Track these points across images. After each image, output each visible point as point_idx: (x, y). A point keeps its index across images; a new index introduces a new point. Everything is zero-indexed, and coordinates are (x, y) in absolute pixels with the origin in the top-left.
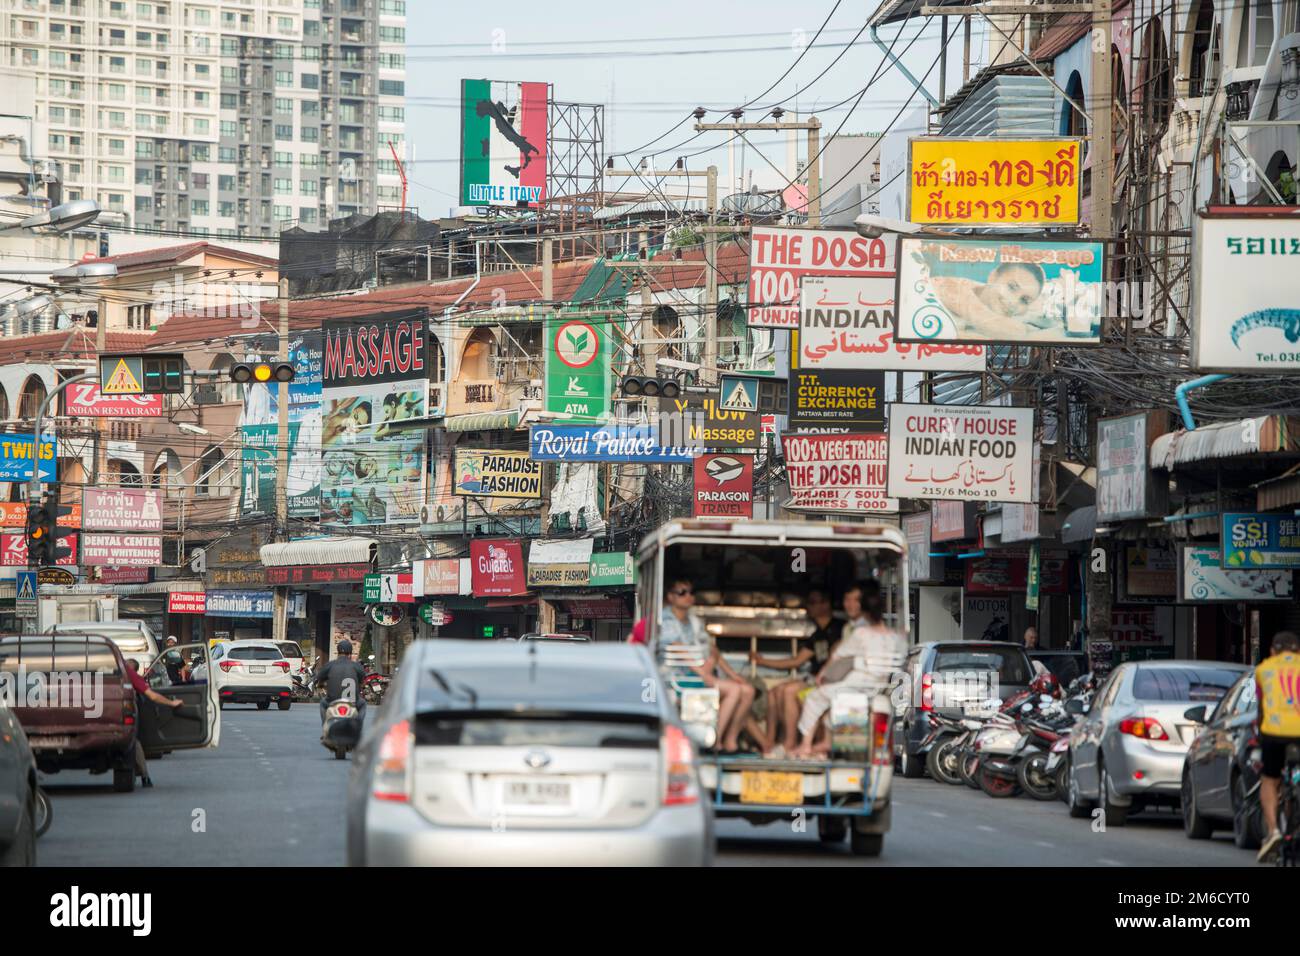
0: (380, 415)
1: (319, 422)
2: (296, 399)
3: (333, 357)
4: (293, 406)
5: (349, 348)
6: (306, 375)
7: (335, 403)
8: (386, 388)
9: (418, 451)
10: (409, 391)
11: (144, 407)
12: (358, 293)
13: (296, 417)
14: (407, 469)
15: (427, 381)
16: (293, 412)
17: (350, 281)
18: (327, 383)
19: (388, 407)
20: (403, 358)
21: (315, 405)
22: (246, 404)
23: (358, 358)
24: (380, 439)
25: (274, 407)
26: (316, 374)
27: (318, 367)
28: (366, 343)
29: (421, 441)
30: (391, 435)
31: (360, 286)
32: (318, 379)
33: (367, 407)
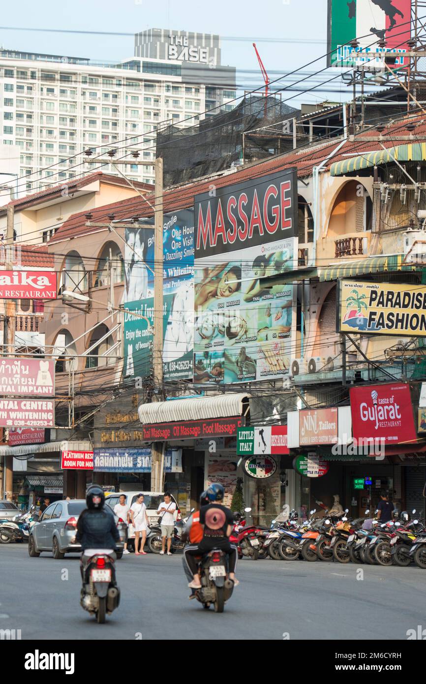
0: (249, 277)
1: (192, 290)
2: (171, 273)
3: (205, 228)
4: (169, 279)
5: (220, 218)
6: (179, 250)
7: (206, 271)
8: (256, 251)
9: (287, 307)
10: (277, 251)
11: (41, 291)
12: (226, 173)
13: (171, 289)
14: (277, 325)
15: (296, 240)
16: (168, 286)
17: (219, 164)
18: (199, 254)
19: (257, 269)
20: (272, 220)
21: (188, 276)
22: (128, 283)
23: (228, 225)
24: (249, 300)
25: (151, 282)
26: (188, 248)
27: (190, 242)
28: (235, 211)
29: (290, 298)
30: (260, 295)
31: (229, 167)
32: (191, 252)
33: (237, 271)
